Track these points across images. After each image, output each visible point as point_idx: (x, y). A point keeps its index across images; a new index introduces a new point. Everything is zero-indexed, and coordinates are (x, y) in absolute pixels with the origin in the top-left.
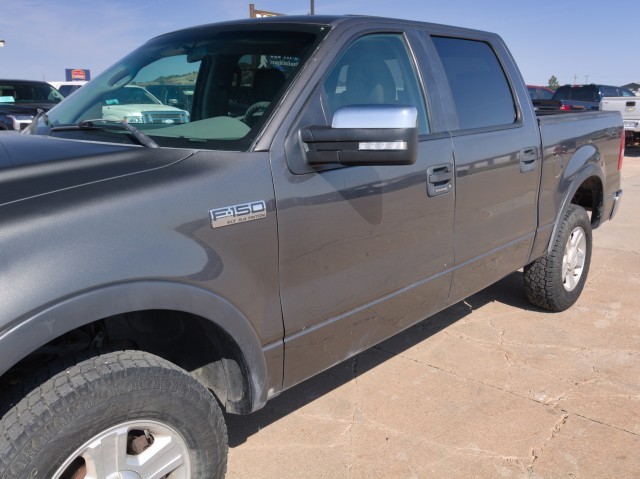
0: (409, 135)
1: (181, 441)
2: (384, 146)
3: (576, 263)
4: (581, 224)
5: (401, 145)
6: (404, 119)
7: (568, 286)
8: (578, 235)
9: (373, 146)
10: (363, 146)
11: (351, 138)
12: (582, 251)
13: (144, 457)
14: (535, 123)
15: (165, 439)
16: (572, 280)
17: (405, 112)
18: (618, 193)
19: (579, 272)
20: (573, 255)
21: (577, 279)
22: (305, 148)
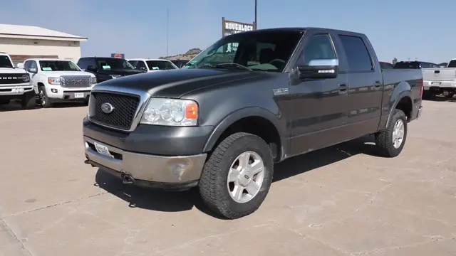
0: (336, 68)
1: (262, 163)
2: (327, 71)
3: (399, 136)
4: (402, 118)
5: (333, 71)
6: (334, 62)
7: (396, 146)
8: (400, 123)
9: (323, 72)
10: (320, 72)
11: (315, 69)
12: (402, 131)
13: (253, 165)
14: (380, 71)
15: (258, 161)
16: (397, 144)
17: (334, 60)
18: (420, 107)
19: (401, 140)
20: (397, 132)
21: (400, 144)
22: (299, 73)
